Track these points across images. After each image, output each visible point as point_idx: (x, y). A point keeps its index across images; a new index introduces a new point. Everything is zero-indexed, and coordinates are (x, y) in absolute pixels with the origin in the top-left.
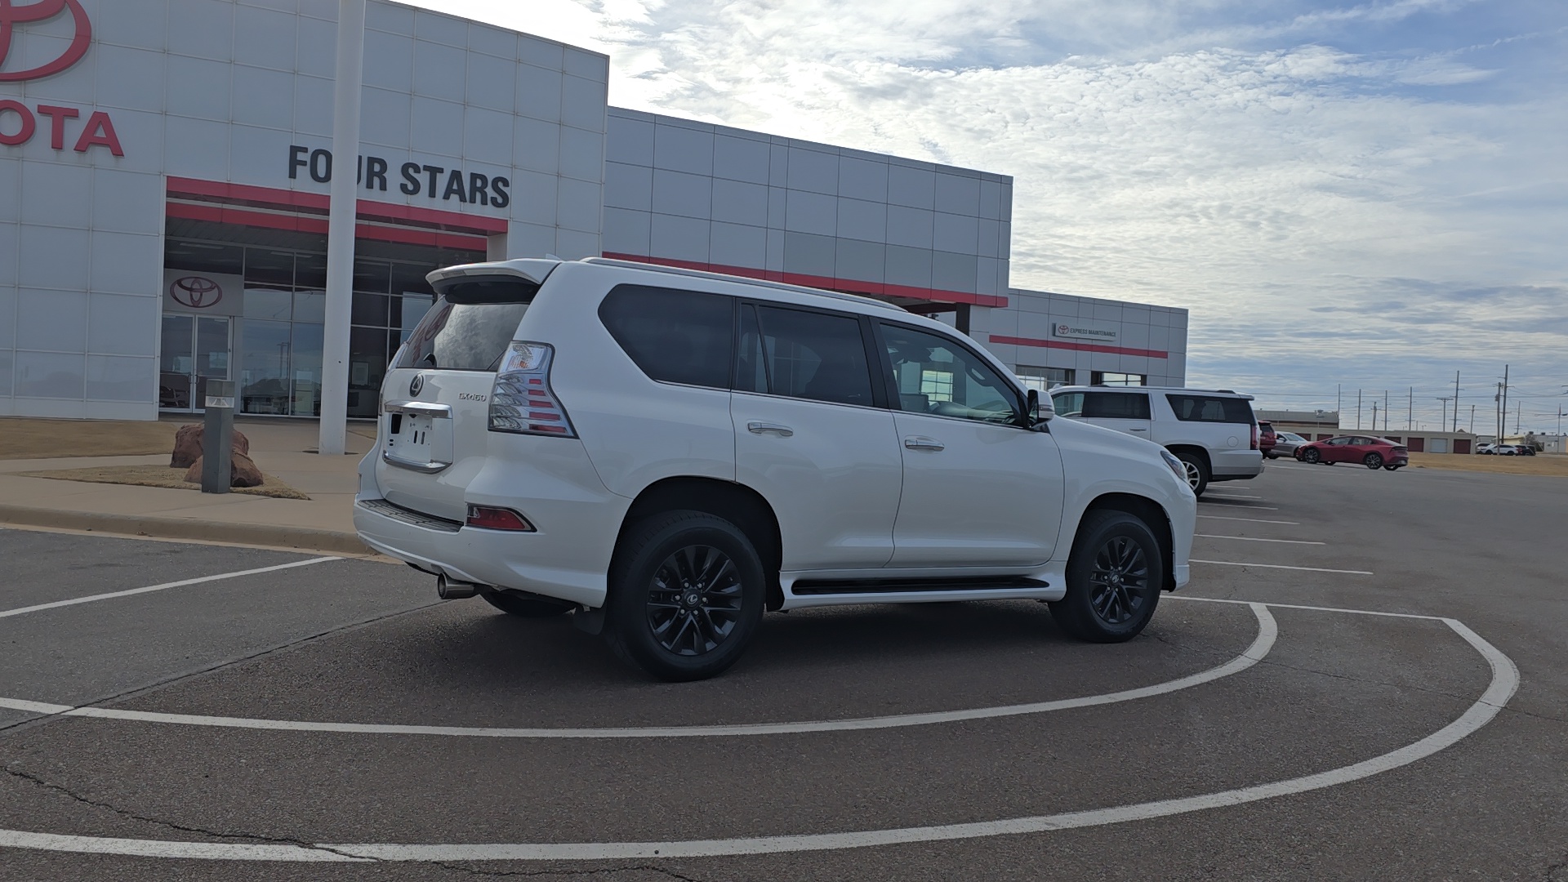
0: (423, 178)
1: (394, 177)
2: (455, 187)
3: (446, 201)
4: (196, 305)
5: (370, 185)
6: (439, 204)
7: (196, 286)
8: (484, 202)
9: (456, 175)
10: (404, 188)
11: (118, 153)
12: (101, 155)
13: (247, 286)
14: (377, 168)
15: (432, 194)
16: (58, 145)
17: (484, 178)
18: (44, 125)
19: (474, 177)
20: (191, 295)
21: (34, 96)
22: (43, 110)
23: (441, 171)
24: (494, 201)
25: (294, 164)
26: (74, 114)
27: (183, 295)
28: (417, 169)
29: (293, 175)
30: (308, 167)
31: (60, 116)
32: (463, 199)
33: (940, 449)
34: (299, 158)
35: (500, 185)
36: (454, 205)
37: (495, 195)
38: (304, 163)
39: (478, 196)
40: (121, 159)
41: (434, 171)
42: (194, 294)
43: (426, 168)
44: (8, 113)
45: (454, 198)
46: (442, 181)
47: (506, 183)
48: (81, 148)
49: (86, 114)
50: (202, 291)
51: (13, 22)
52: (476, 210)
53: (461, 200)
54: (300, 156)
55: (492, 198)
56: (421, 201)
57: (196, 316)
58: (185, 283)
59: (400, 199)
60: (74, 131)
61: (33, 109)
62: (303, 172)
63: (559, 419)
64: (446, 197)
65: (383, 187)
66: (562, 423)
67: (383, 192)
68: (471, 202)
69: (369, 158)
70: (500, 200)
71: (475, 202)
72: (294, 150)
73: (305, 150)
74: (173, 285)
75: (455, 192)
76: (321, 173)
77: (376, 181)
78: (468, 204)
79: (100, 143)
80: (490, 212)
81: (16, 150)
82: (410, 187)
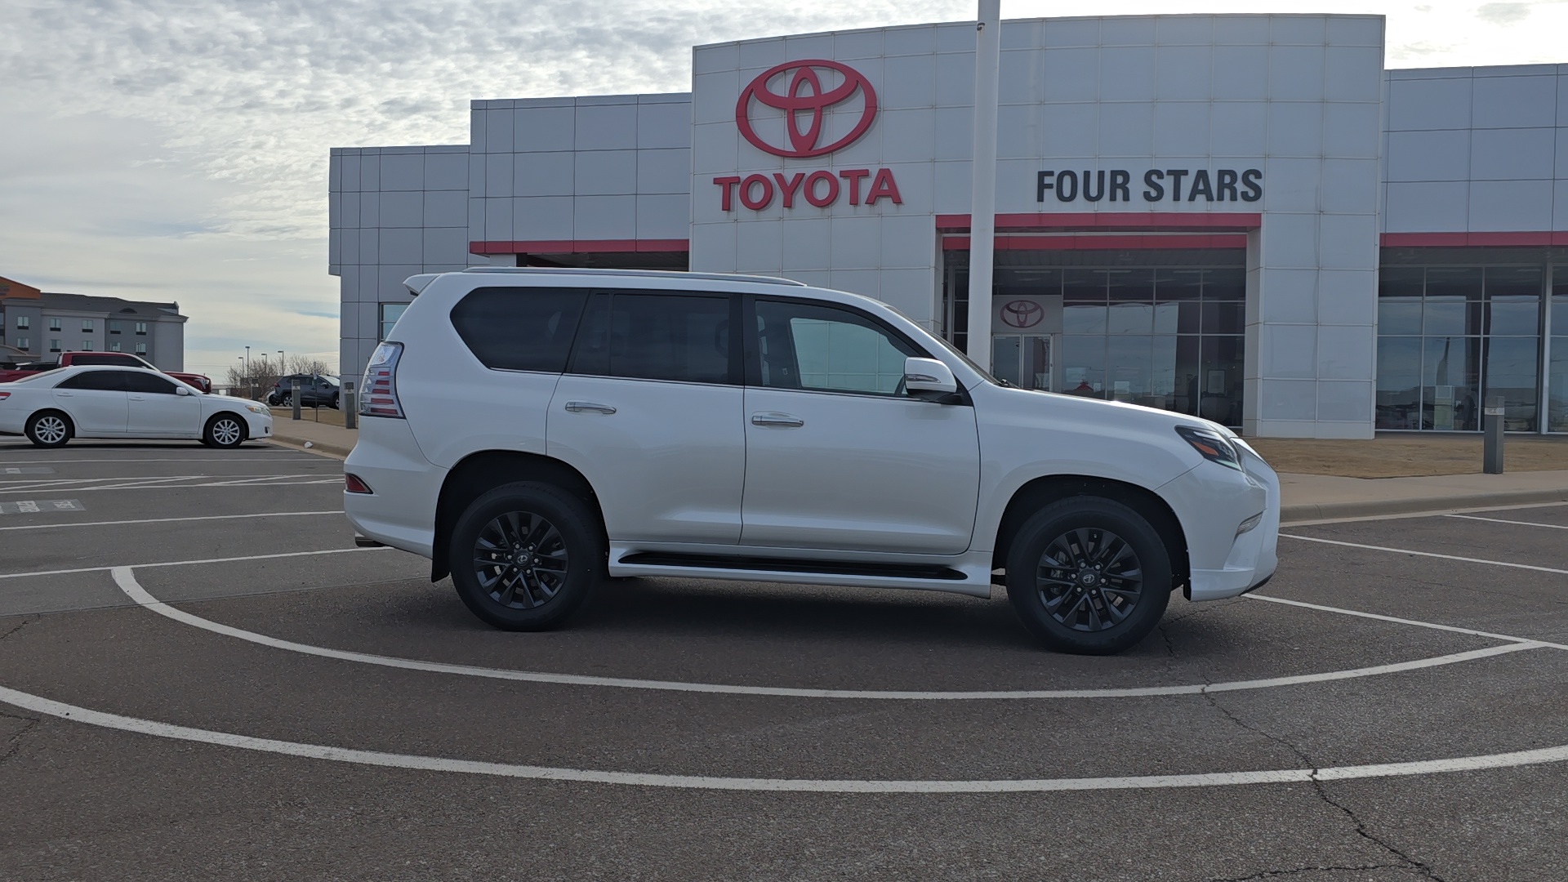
0: (1167, 183)
1: (1137, 186)
2: (1201, 187)
3: (1192, 202)
4: (1022, 325)
5: (1113, 198)
6: (1184, 207)
7: (1022, 309)
8: (1233, 198)
9: (1202, 175)
10: (1147, 196)
11: (898, 201)
12: (886, 204)
13: (1066, 305)
14: (1120, 180)
15: (1177, 197)
16: (854, 201)
17: (1233, 174)
18: (845, 185)
19: (1222, 174)
20: (1018, 317)
21: (837, 165)
22: (844, 174)
23: (1185, 173)
24: (1245, 196)
25: (1042, 187)
26: (865, 174)
27: (1011, 317)
28: (1160, 175)
29: (1040, 198)
30: (1054, 190)
31: (855, 176)
32: (1210, 198)
33: (801, 424)
34: (1045, 182)
35: (1252, 178)
36: (1201, 205)
37: (1246, 189)
38: (1050, 186)
39: (1227, 193)
40: (901, 206)
41: (1178, 175)
42: (1020, 315)
43: (1170, 172)
44: (821, 182)
45: (1201, 198)
46: (1187, 184)
47: (1258, 175)
48: (871, 201)
49: (874, 171)
50: (1027, 313)
51: (822, 107)
52: (1226, 207)
53: (1208, 200)
54: (1048, 180)
55: (1242, 193)
56: (1166, 205)
57: (1022, 336)
58: (1014, 307)
59: (1145, 207)
60: (866, 186)
61: (836, 174)
62: (1051, 194)
63: (393, 403)
64: (1192, 198)
65: (1126, 198)
66: (394, 407)
67: (1126, 202)
68: (1219, 200)
69: (1112, 172)
70: (1251, 193)
71: (1222, 200)
72: (1042, 175)
73: (1051, 174)
74: (1003, 309)
75: (1201, 192)
76: (1067, 192)
77: (1119, 193)
78: (1215, 202)
79: (885, 195)
80: (1241, 207)
81: (827, 211)
82: (1153, 193)
